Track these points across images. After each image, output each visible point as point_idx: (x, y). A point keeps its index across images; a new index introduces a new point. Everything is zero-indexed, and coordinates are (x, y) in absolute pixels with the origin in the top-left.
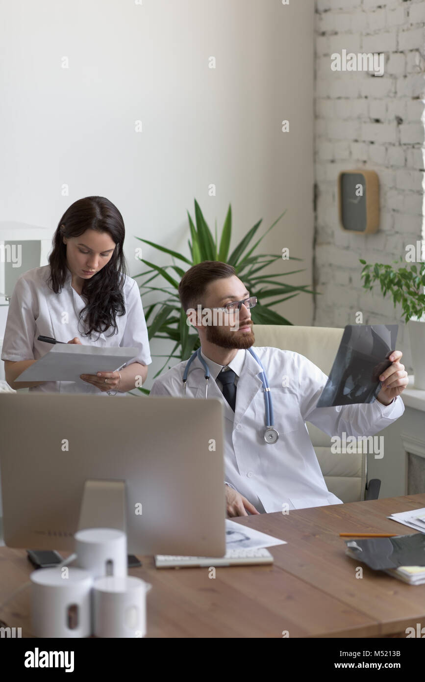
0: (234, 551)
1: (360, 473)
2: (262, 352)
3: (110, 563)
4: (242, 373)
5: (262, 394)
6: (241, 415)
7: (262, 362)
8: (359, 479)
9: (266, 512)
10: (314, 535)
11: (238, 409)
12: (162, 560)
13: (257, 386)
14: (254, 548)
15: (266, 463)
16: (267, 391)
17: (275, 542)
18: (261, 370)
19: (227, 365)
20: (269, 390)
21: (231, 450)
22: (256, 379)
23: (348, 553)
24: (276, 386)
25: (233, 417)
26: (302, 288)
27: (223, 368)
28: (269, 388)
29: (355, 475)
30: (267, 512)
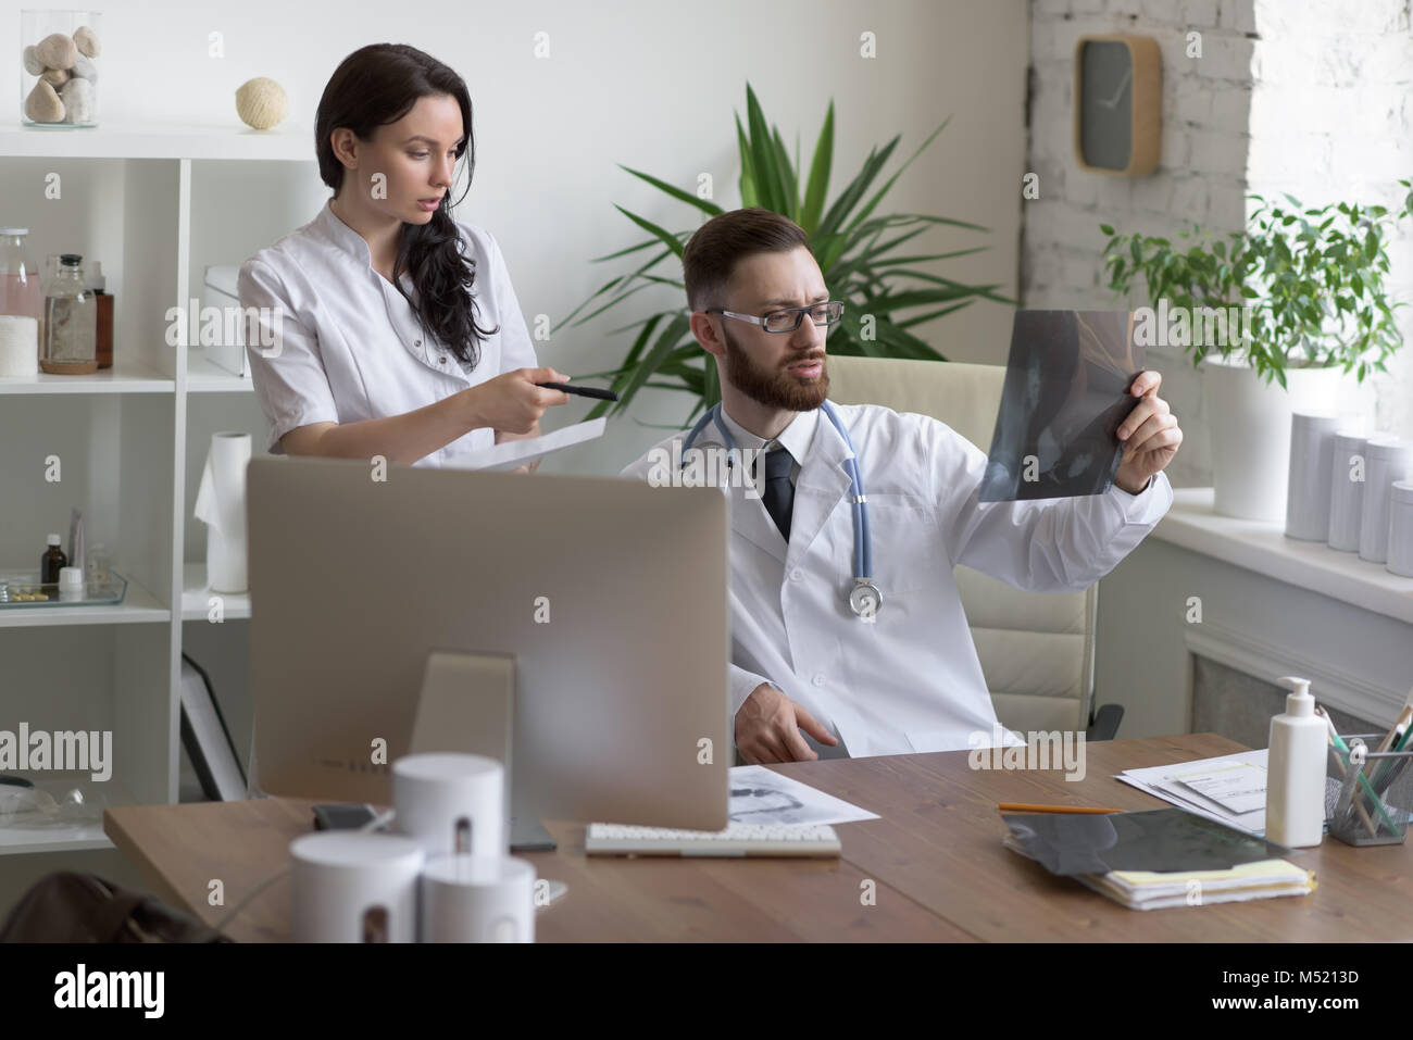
0: (761, 828)
1: (1077, 689)
2: (855, 414)
3: (463, 825)
4: (810, 458)
5: (848, 507)
6: (802, 549)
7: (852, 437)
8: (1074, 703)
9: (849, 756)
10: (944, 805)
11: (795, 536)
12: (603, 835)
13: (841, 490)
14: (806, 825)
15: (854, 659)
16: (860, 501)
17: (853, 813)
18: (850, 455)
19: (775, 438)
20: (865, 501)
21: (779, 623)
22: (837, 472)
23: (1007, 842)
24: (879, 491)
25: (785, 552)
26: (985, 291)
27: (767, 443)
28: (864, 497)
29: (1063, 694)
30: (853, 756)
